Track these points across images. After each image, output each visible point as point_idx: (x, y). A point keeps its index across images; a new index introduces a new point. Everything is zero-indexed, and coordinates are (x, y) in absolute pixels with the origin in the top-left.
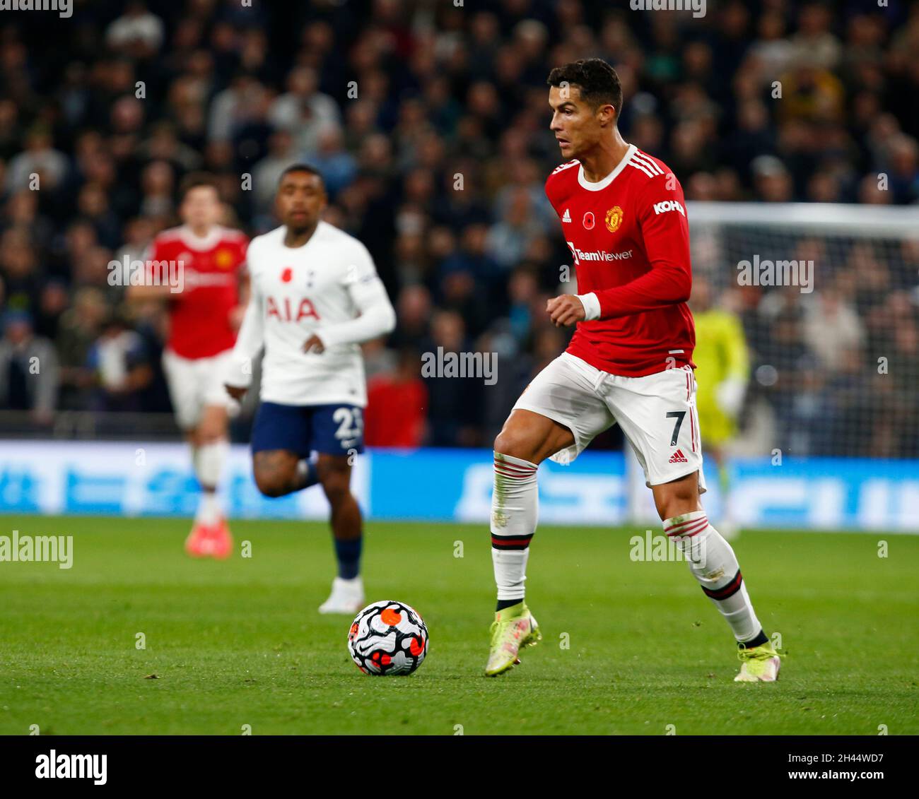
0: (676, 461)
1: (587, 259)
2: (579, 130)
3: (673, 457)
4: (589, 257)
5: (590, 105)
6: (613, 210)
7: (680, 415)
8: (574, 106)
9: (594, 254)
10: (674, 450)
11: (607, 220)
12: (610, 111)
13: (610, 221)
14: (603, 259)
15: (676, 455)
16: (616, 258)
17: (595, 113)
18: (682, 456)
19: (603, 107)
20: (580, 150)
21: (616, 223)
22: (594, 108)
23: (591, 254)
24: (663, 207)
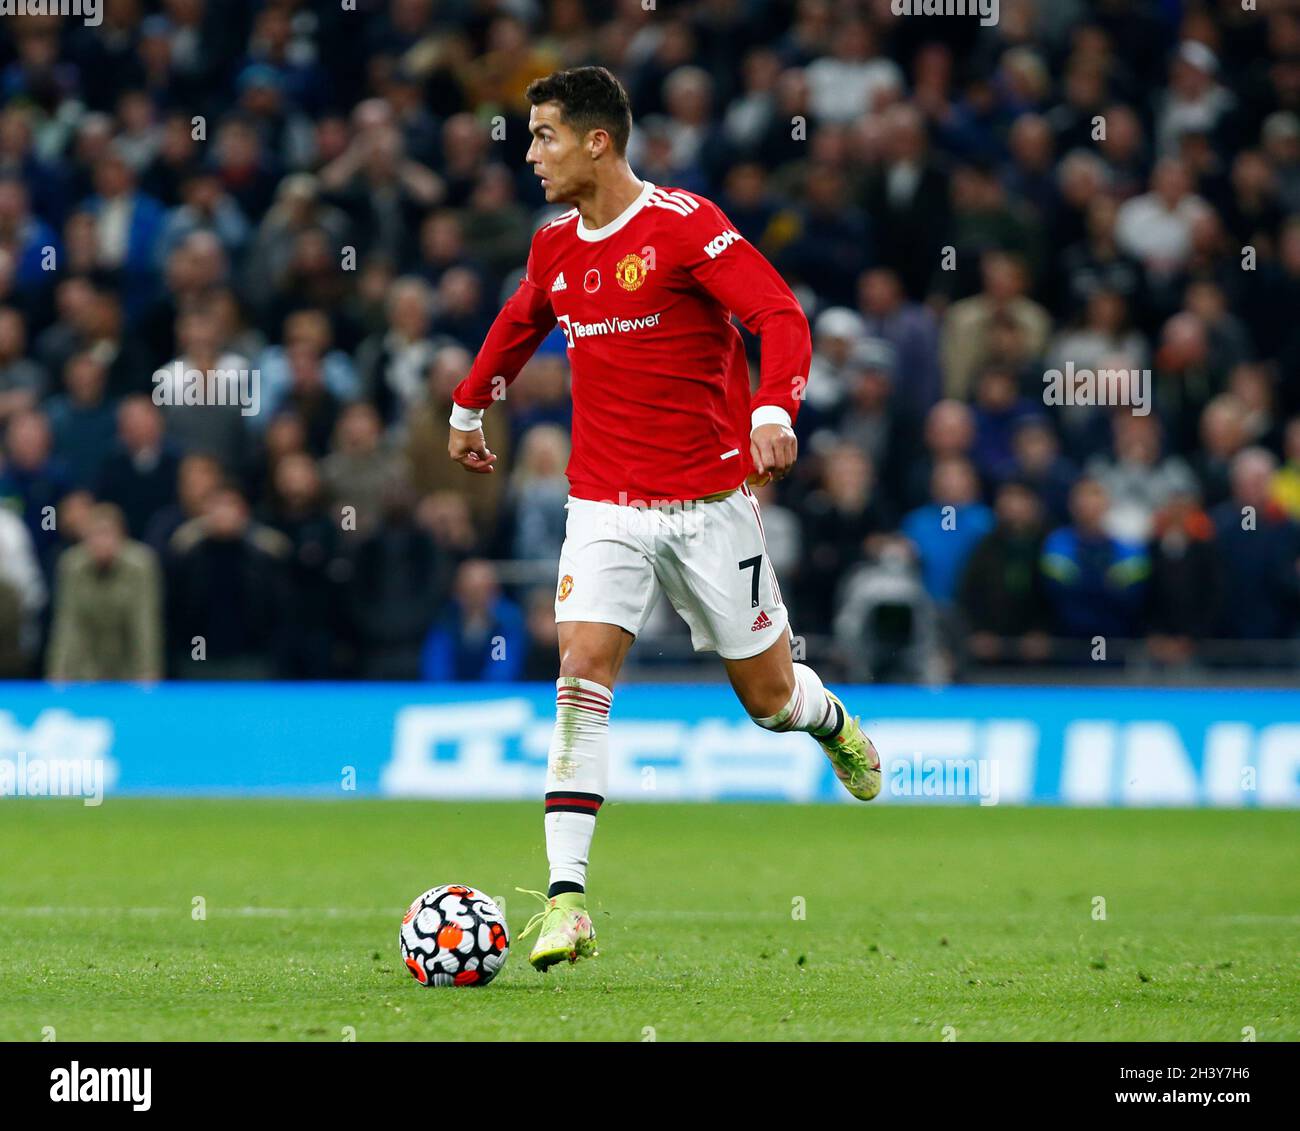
0: (761, 627)
1: (589, 334)
2: (560, 163)
3: (756, 623)
4: (591, 330)
5: (573, 129)
6: (627, 261)
7: (756, 562)
8: (553, 130)
9: (599, 326)
10: (756, 613)
11: (618, 275)
12: (602, 138)
13: (623, 276)
14: (613, 330)
15: (759, 618)
16: (635, 328)
17: (582, 140)
18: (766, 619)
19: (592, 133)
20: (564, 191)
21: (635, 277)
22: (581, 133)
23: (595, 326)
24: (717, 245)
